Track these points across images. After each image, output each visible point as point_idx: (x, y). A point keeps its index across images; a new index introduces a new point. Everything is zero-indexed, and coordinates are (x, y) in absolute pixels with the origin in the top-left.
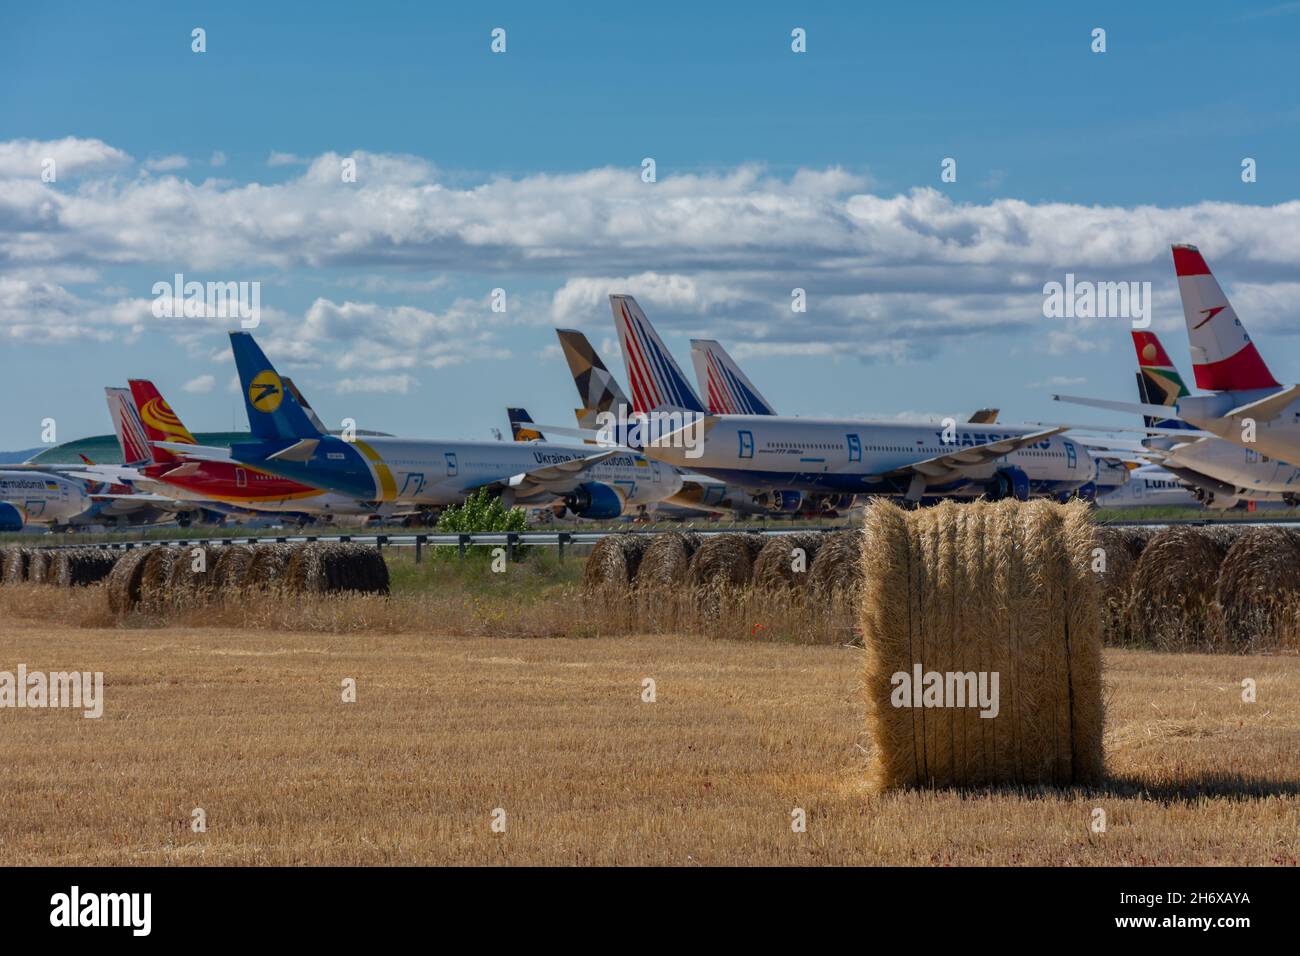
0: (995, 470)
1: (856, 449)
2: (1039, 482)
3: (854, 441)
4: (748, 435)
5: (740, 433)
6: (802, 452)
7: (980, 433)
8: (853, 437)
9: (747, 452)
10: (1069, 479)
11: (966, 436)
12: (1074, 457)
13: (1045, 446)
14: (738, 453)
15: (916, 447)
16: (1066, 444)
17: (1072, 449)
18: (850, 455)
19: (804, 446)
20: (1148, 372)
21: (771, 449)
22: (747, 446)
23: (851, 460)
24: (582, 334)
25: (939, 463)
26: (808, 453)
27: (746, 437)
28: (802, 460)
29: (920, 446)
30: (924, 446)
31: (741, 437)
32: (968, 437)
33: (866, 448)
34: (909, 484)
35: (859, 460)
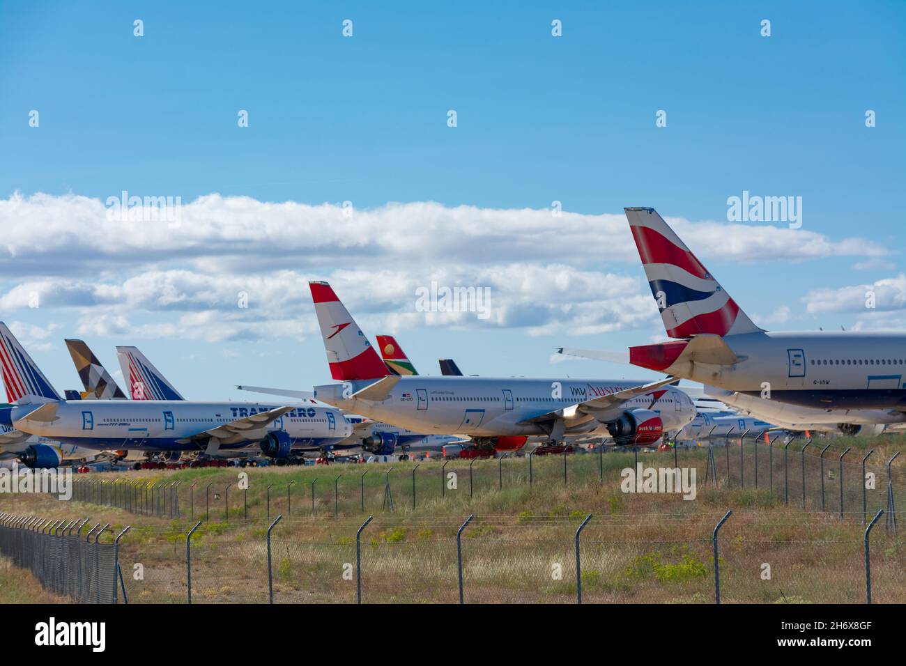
0: (266, 433)
1: (170, 421)
2: (308, 439)
3: (169, 416)
4: (89, 414)
5: (83, 413)
6: (129, 424)
7: (263, 408)
8: (169, 413)
9: (88, 425)
10: (331, 436)
11: (253, 410)
12: (334, 422)
13: (312, 415)
14: (82, 426)
15: (215, 418)
16: (327, 413)
17: (332, 417)
18: (166, 425)
19: (131, 420)
20: (388, 363)
21: (107, 423)
22: (88, 422)
23: (166, 429)
24: (83, 343)
25: (224, 428)
26: (134, 425)
27: (88, 416)
28: (130, 430)
29: (219, 418)
30: (222, 418)
31: (84, 416)
32: (255, 411)
33: (178, 420)
34: (207, 444)
35: (173, 428)
